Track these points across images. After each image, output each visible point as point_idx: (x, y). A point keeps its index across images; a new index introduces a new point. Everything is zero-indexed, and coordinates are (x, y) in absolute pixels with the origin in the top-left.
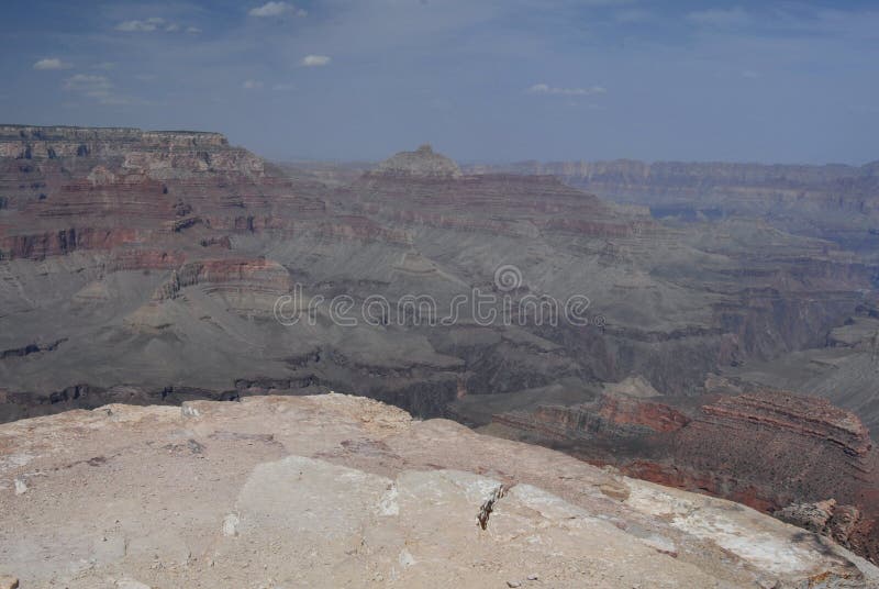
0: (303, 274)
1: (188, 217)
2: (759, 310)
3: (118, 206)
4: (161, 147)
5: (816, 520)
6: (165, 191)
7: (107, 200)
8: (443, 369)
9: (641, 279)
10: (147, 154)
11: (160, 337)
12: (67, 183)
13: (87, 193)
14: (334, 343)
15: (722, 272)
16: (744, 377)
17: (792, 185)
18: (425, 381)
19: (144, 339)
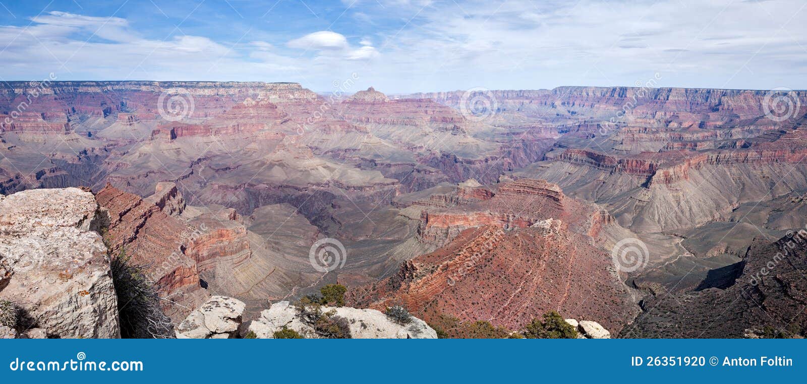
0: (317, 149)
1: (286, 118)
2: (518, 148)
3: (257, 114)
4: (273, 88)
5: (546, 227)
6: (276, 107)
7: (252, 112)
8: (388, 184)
9: (470, 139)
10: (268, 93)
11: (278, 165)
12: (234, 105)
13: (243, 109)
14: (336, 178)
15: (502, 134)
16: (514, 175)
17: (527, 98)
18: (381, 190)
19: (271, 166)
